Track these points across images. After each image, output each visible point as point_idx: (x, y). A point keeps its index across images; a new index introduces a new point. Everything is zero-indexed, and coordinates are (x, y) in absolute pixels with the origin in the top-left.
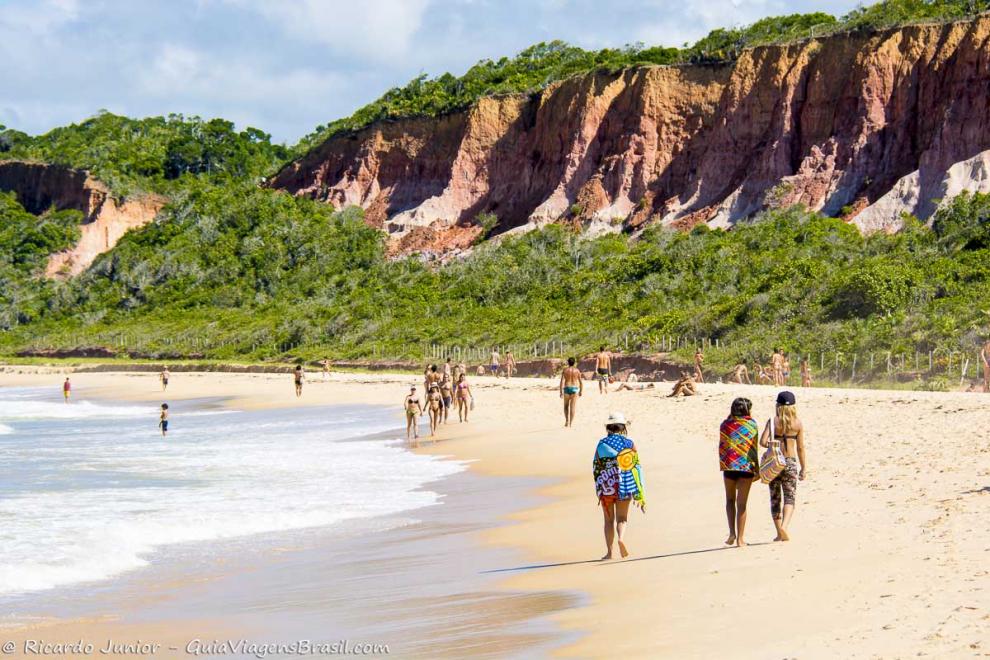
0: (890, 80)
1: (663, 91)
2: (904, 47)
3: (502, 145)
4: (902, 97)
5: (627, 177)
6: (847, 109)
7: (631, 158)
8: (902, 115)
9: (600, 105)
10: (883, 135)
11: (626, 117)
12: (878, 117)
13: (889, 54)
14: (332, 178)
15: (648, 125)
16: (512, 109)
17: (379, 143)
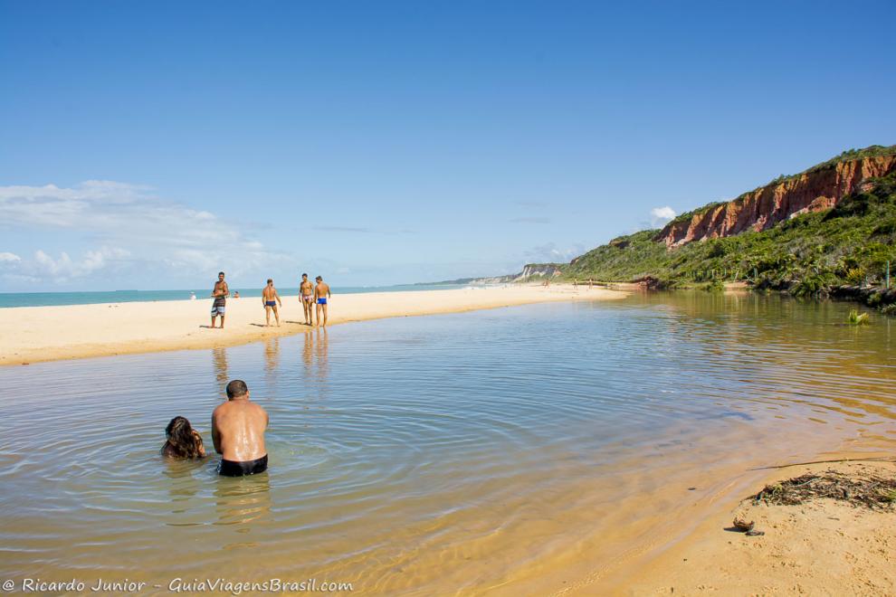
0: (781, 196)
1: (731, 209)
2: (785, 187)
3: (698, 226)
4: (785, 200)
5: (723, 230)
6: (771, 205)
7: (724, 224)
8: (785, 204)
9: (717, 212)
10: (779, 210)
11: (722, 215)
12: (777, 206)
13: (780, 189)
14: (664, 237)
15: (728, 217)
16: (701, 217)
17: (674, 228)
